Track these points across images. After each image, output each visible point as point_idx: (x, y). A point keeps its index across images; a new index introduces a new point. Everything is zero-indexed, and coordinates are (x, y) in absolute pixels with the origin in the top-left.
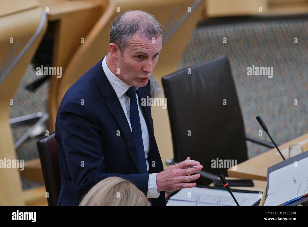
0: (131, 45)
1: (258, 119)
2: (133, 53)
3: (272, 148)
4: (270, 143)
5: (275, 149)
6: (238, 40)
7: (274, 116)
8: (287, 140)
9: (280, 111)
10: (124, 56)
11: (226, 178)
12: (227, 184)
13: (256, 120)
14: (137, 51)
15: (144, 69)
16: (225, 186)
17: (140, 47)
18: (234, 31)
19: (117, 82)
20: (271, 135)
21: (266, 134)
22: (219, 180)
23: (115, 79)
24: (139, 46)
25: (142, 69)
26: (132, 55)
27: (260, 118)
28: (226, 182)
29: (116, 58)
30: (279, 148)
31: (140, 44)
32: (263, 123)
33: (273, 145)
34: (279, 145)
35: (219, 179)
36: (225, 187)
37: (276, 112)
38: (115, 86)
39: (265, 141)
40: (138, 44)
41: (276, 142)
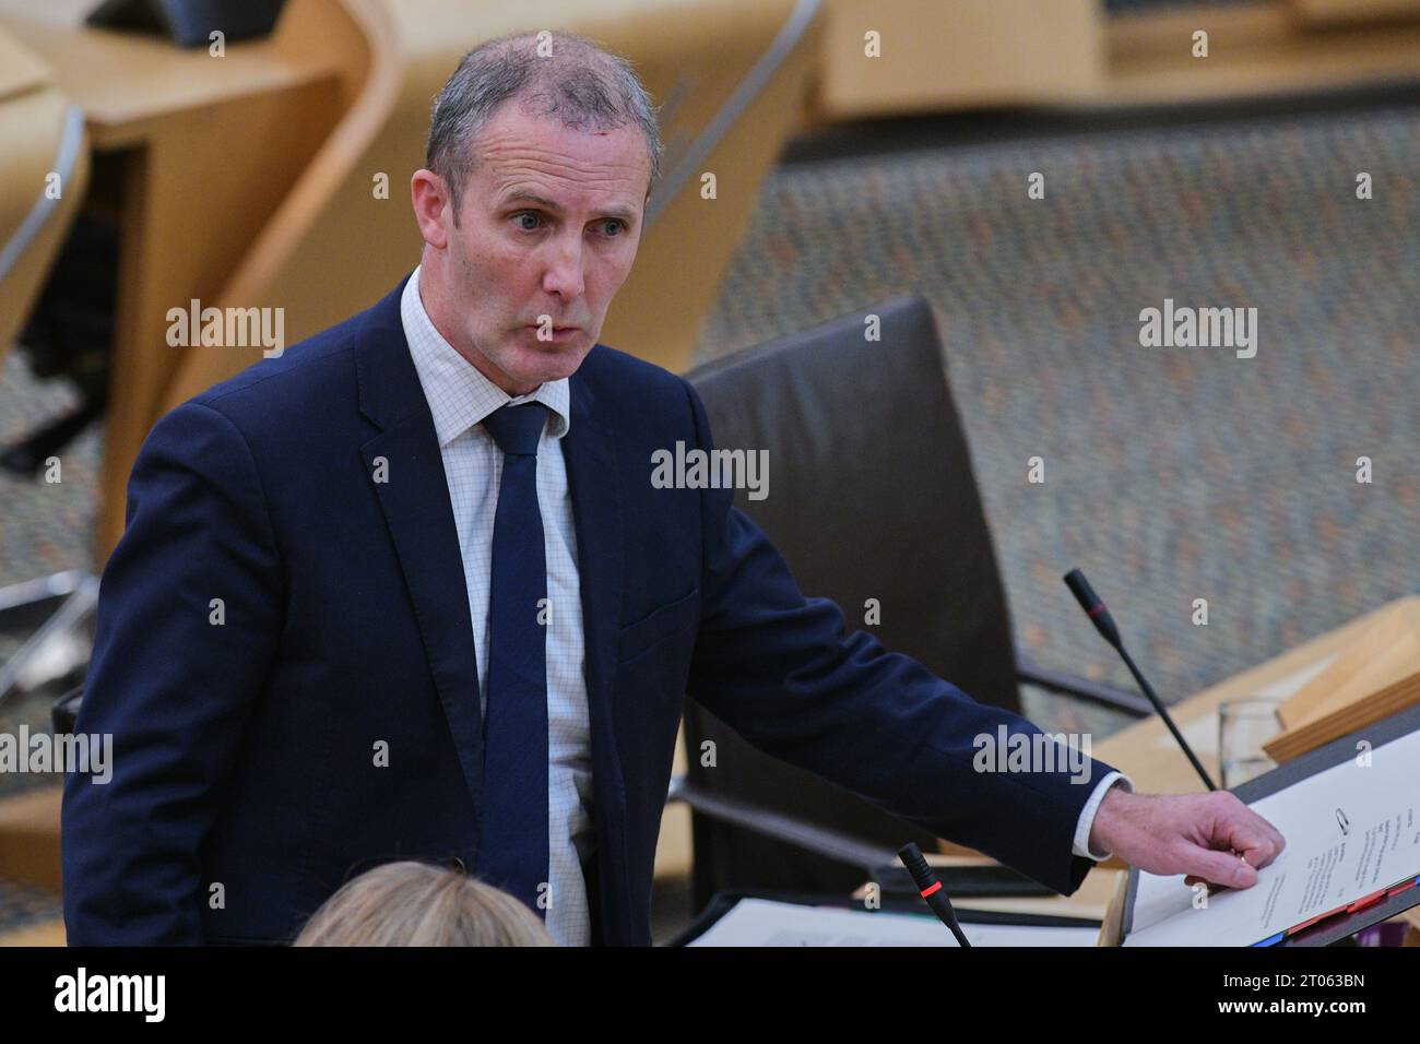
0: (487, 159)
1: (1074, 582)
2: (498, 199)
3: (1139, 715)
4: (1133, 693)
5: (1157, 722)
6: (971, 224)
7: (1143, 570)
8: (1210, 677)
9: (1171, 547)
10: (463, 220)
11: (932, 860)
12: (938, 886)
13: (1065, 589)
14: (510, 191)
15: (549, 282)
16: (927, 898)
17: (522, 167)
18: (954, 180)
19: (448, 365)
20: (1133, 655)
21: (1113, 652)
22: (898, 869)
23: (438, 352)
24: (521, 161)
25: (541, 281)
26: (493, 211)
27: (1083, 577)
28: (932, 878)
29: (440, 241)
30: (1173, 714)
31: (523, 153)
32: (1100, 602)
33: (1146, 705)
34: (1172, 704)
35: (898, 862)
36: (926, 903)
37: (1156, 552)
38: (436, 384)
39: (1109, 685)
40: (516, 152)
41: (1158, 689)
